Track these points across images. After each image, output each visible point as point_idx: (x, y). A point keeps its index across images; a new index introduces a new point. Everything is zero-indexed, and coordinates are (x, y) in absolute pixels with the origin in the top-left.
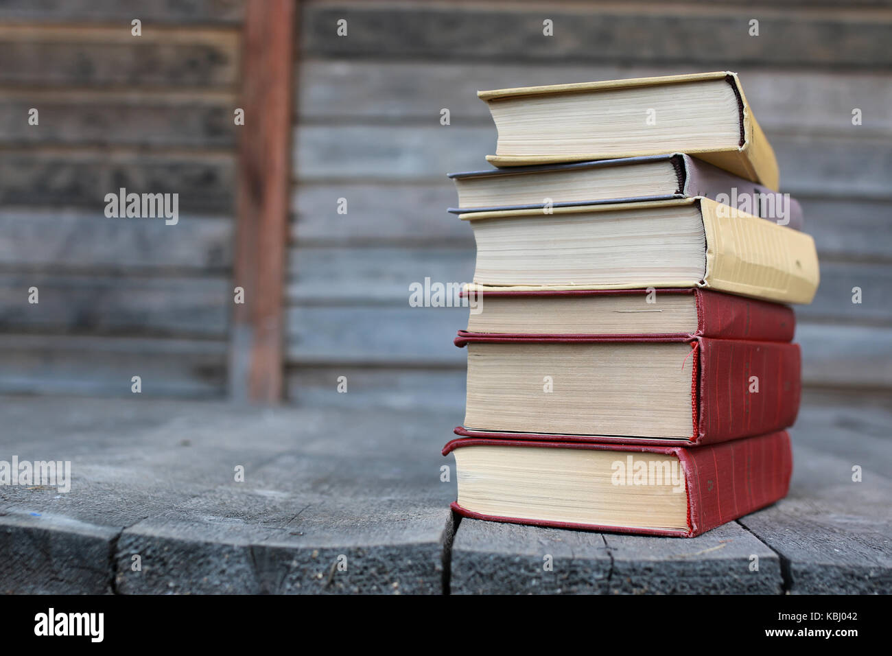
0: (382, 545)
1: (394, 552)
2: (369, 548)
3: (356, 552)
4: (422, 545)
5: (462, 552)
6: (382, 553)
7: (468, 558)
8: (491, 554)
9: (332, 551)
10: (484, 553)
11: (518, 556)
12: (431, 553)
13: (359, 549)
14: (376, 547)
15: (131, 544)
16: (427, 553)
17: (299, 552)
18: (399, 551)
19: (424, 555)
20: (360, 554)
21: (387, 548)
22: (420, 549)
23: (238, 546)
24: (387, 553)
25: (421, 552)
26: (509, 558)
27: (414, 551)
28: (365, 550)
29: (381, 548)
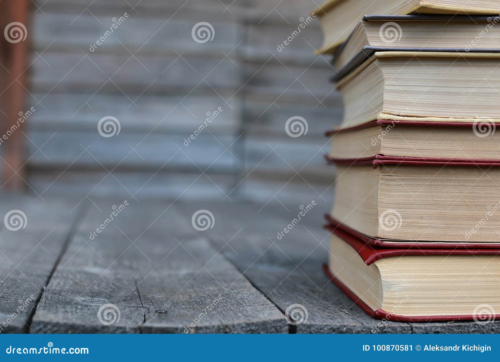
0: (243, 323)
1: (253, 328)
2: (234, 326)
3: (224, 329)
4: (275, 321)
5: (304, 325)
6: (244, 329)
7: (308, 330)
8: (326, 326)
9: (205, 330)
10: (320, 326)
11: (345, 326)
12: (281, 327)
13: (226, 326)
14: (239, 325)
15: (40, 330)
16: (279, 328)
17: (179, 331)
18: (257, 328)
19: (276, 329)
20: (227, 330)
21: (248, 325)
22: (273, 325)
23: (130, 328)
24: (248, 329)
25: (274, 327)
26: (338, 328)
27: (269, 326)
28: (231, 328)
29: (244, 325)
